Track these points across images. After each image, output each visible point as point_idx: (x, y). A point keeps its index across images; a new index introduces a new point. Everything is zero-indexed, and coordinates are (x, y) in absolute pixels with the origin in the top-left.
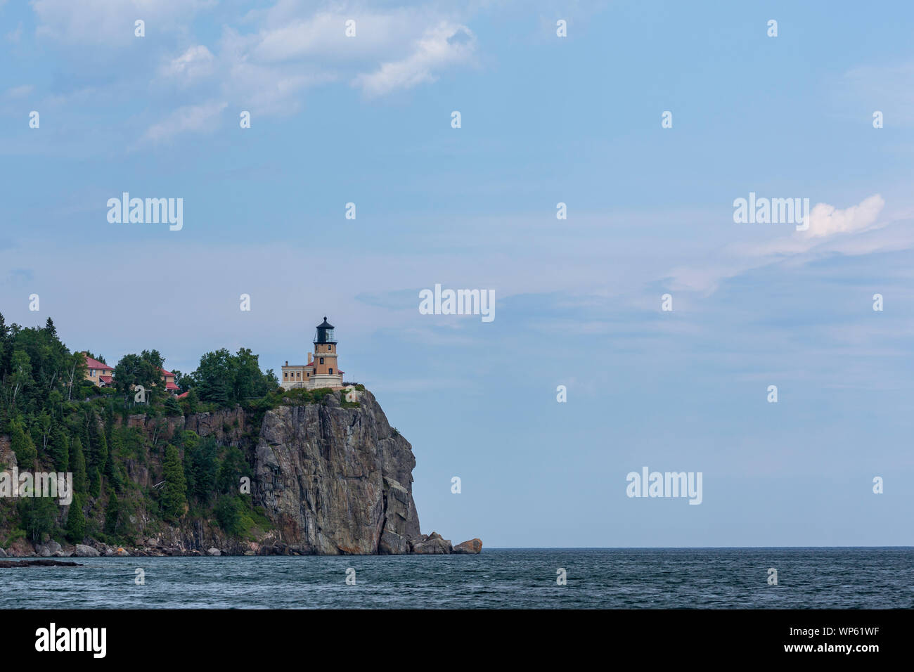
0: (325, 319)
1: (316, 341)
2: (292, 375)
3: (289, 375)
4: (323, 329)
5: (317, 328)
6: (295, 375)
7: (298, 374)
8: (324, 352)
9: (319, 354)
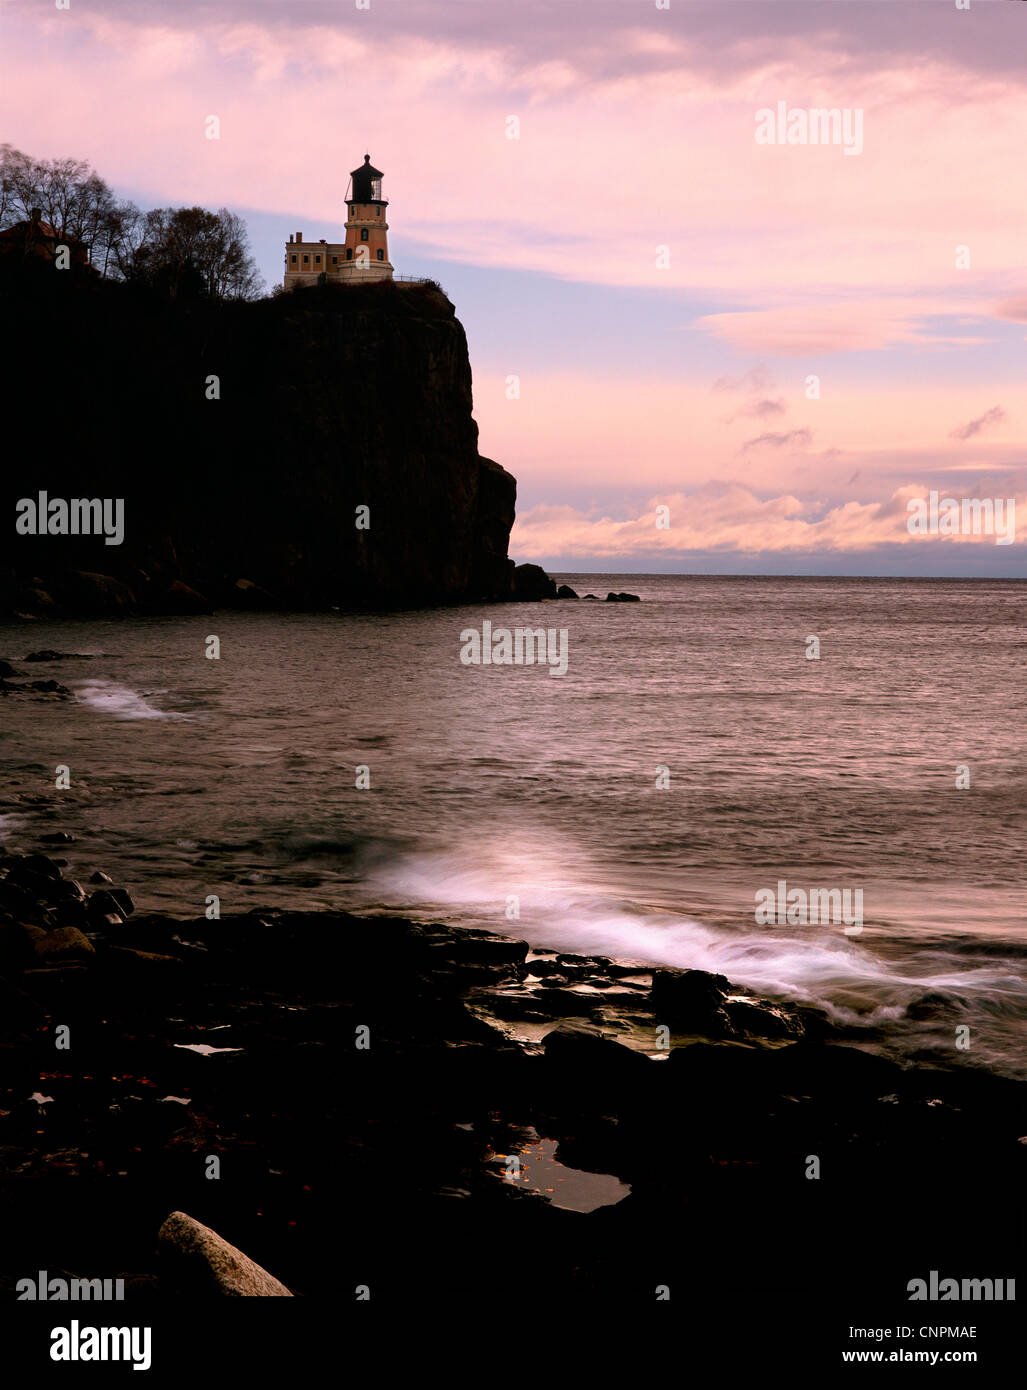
0: (367, 158)
1: (350, 198)
2: (306, 259)
3: (300, 260)
4: (365, 180)
5: (352, 174)
6: (312, 259)
7: (318, 259)
8: (367, 218)
9: (358, 222)
